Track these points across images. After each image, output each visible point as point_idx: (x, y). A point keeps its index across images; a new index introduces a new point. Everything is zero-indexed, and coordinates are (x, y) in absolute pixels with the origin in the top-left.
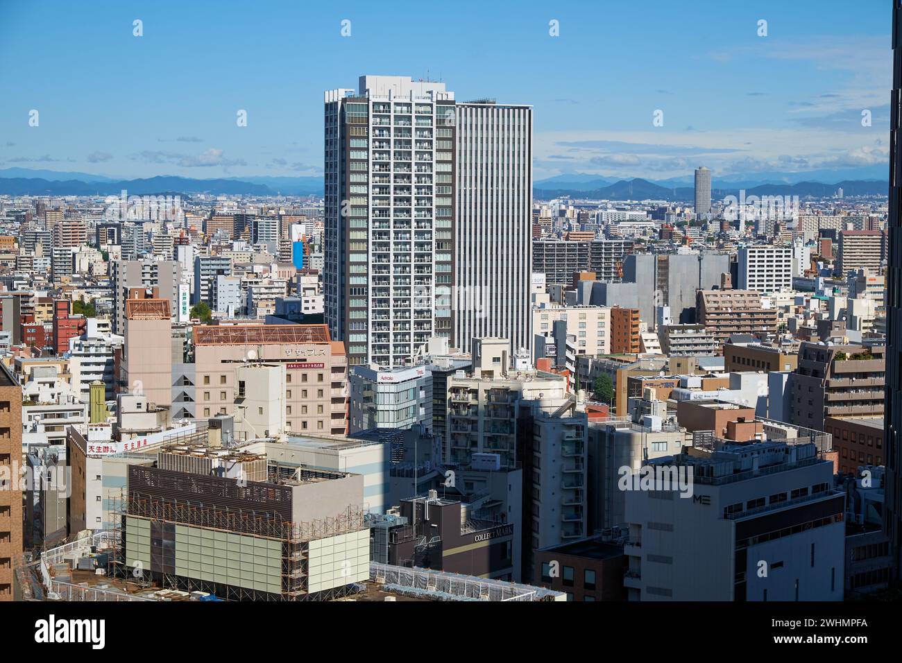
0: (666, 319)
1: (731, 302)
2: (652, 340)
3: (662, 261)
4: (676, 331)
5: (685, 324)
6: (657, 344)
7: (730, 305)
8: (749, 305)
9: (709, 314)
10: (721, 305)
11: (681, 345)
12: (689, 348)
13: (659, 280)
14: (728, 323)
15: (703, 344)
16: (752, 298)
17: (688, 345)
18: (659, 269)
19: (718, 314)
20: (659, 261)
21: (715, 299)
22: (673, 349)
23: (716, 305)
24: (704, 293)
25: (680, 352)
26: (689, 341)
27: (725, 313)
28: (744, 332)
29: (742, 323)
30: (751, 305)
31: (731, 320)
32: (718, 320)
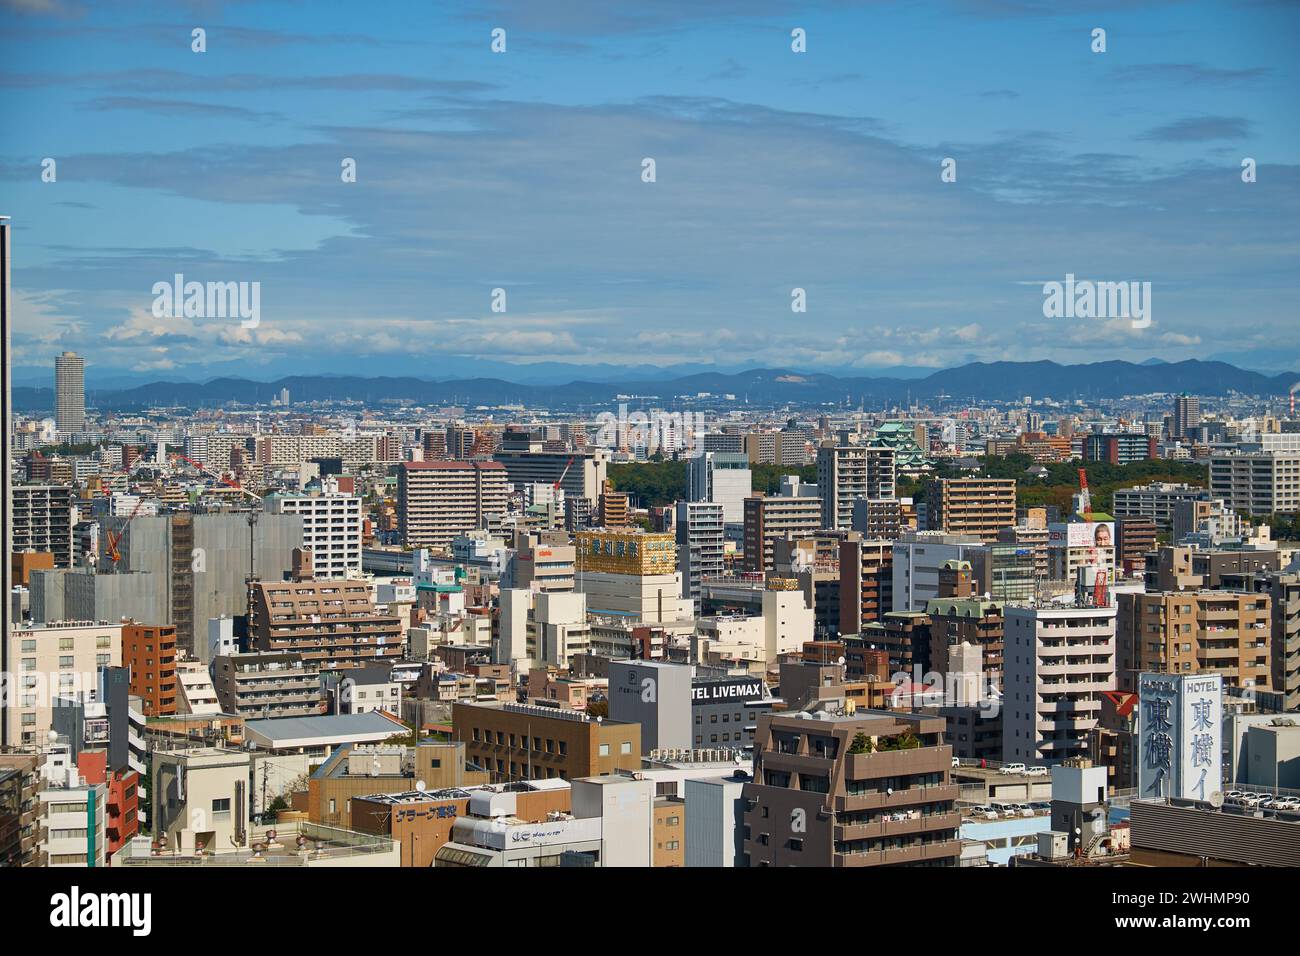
0: (226, 643)
1: (316, 603)
2: (201, 686)
3: (179, 527)
4: (247, 667)
5: (263, 653)
6: (211, 693)
7: (314, 609)
8: (348, 607)
9: (276, 627)
10: (300, 609)
11: (257, 694)
12: (274, 699)
13: (174, 564)
14: (311, 643)
15: (298, 691)
16: (353, 595)
17: (271, 693)
18: (174, 542)
19: (293, 627)
20: (174, 527)
21: (286, 598)
22: (242, 702)
23: (289, 611)
24: (265, 585)
25: (258, 708)
26: (273, 686)
27: (306, 626)
28: (342, 660)
29: (338, 642)
30: (354, 608)
31: (318, 637)
32: (294, 638)
